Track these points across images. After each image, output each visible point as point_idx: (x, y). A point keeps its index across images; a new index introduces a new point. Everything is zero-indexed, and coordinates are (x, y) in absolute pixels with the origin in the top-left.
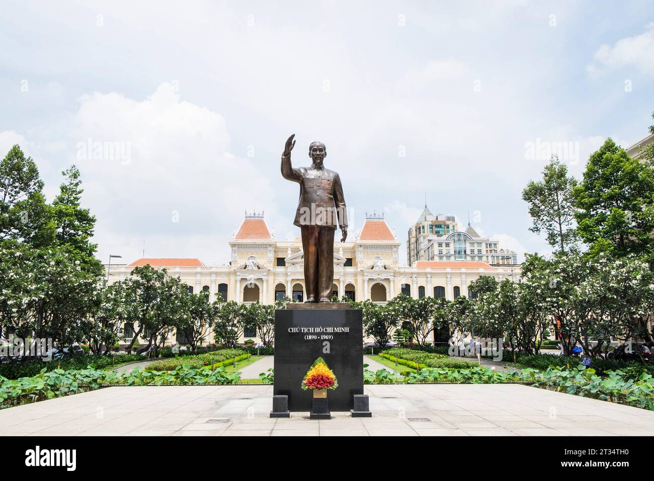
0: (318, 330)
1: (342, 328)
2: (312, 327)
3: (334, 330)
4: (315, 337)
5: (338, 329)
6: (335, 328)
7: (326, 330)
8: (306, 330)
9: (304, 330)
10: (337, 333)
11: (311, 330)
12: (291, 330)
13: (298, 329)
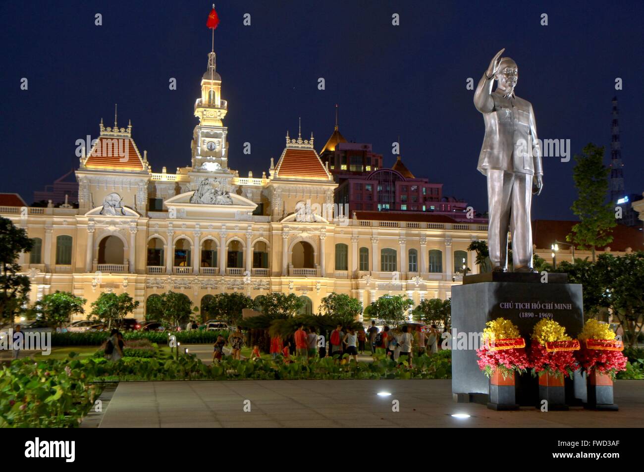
0: (535, 306)
1: (564, 305)
2: (528, 303)
3: (554, 306)
4: (531, 315)
5: (559, 305)
6: (556, 305)
7: (545, 306)
8: (521, 306)
9: (518, 305)
10: (557, 310)
11: (527, 306)
12: (503, 306)
13: (511, 304)
